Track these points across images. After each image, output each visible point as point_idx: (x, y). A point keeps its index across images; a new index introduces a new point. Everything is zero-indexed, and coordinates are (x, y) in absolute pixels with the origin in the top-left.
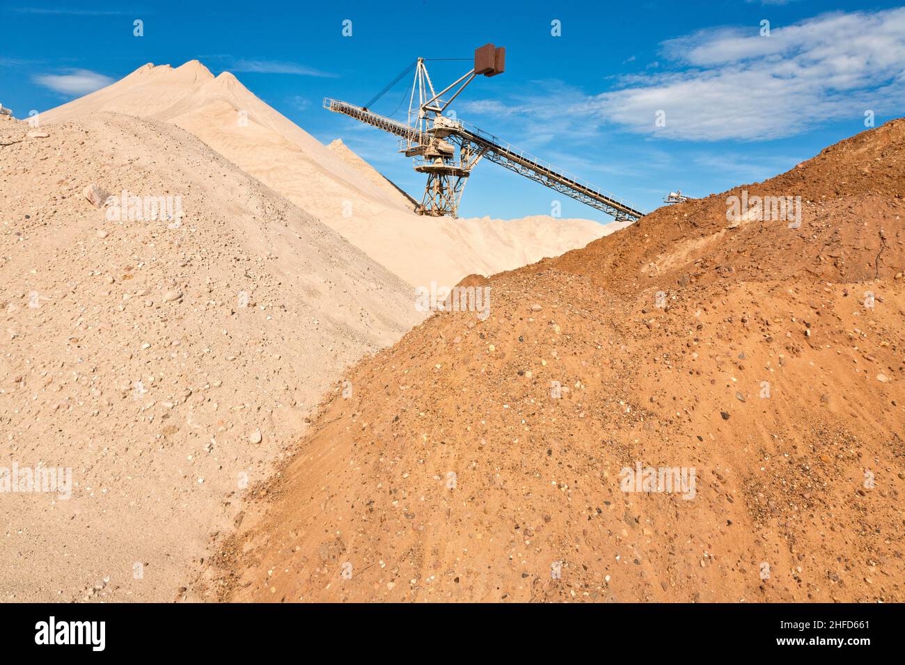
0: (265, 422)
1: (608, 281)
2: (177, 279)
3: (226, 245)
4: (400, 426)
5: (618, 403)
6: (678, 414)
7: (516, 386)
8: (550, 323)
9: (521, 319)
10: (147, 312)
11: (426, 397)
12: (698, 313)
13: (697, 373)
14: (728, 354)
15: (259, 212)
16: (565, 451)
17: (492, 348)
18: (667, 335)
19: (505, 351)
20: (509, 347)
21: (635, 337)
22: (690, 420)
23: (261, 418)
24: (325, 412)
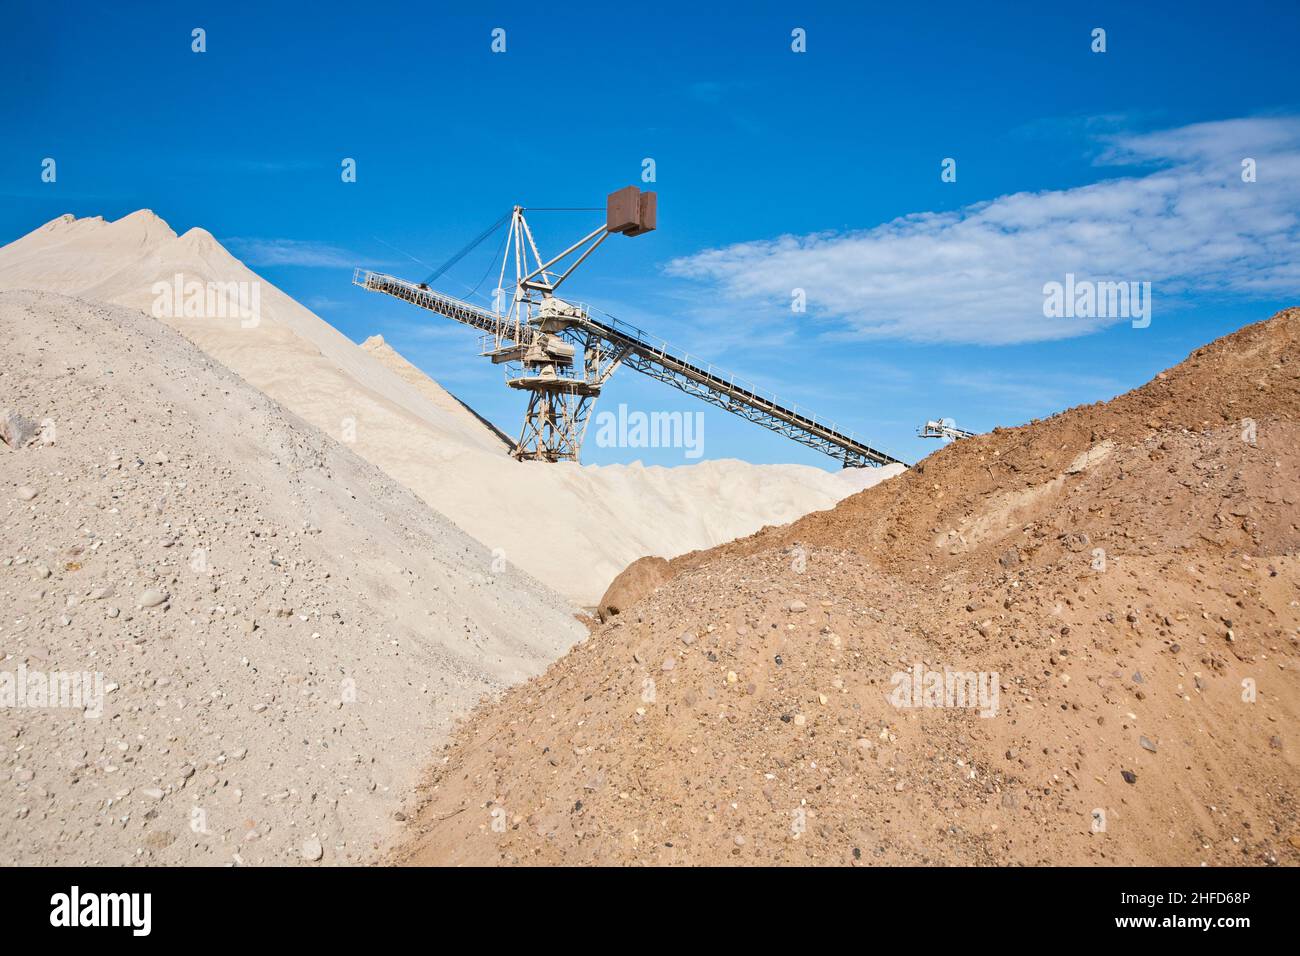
0: (327, 822)
1: (883, 563)
2: (159, 569)
3: (236, 510)
4: (587, 818)
5: (954, 763)
6: (1056, 777)
7: (781, 742)
8: (824, 631)
9: (774, 626)
10: (110, 626)
11: (626, 766)
12: (1059, 609)
13: (1074, 708)
14: (1116, 675)
15: (284, 454)
16: (882, 850)
17: (732, 676)
18: (1017, 647)
19: (754, 680)
20: (760, 674)
21: (963, 652)
22: (1076, 786)
23: (320, 813)
24: (429, 801)
